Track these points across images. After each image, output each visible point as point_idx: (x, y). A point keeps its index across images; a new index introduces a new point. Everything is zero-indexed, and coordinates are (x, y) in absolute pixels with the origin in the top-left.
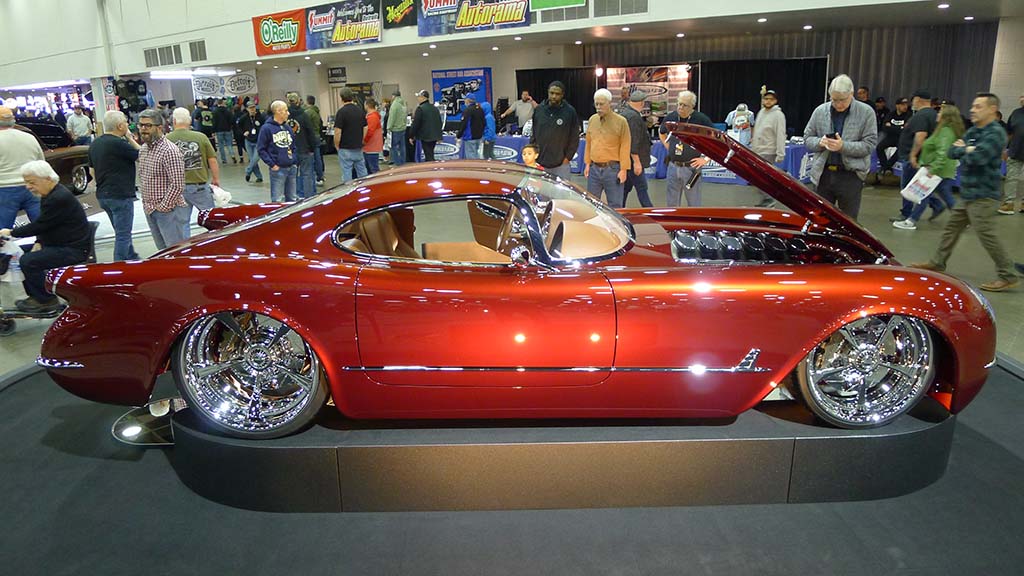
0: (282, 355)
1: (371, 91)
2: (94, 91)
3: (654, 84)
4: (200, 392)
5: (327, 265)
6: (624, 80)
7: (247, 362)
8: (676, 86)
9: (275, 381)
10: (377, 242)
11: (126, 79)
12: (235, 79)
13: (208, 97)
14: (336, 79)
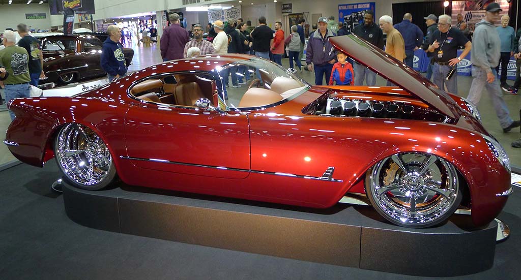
2: (157, 19)
7: (88, 151)
12: (230, 12)
14: (286, 11)
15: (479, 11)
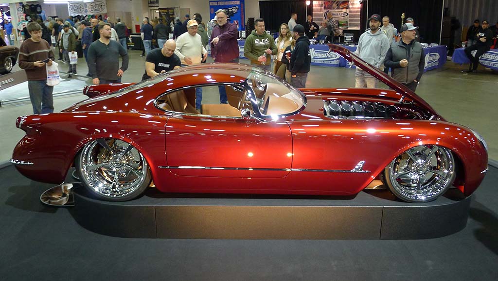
0: (128, 160)
1: (173, 13)
2: (11, 10)
3: (340, 10)
4: (89, 178)
5: (148, 116)
6: (323, 8)
7: (111, 163)
8: (354, 12)
9: (124, 174)
10: (176, 104)
11: (30, 4)
12: (93, 4)
13: (78, 15)
14: (153, 5)
15: (336, 10)
